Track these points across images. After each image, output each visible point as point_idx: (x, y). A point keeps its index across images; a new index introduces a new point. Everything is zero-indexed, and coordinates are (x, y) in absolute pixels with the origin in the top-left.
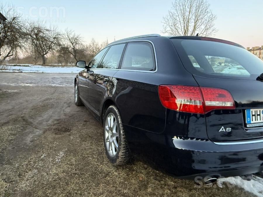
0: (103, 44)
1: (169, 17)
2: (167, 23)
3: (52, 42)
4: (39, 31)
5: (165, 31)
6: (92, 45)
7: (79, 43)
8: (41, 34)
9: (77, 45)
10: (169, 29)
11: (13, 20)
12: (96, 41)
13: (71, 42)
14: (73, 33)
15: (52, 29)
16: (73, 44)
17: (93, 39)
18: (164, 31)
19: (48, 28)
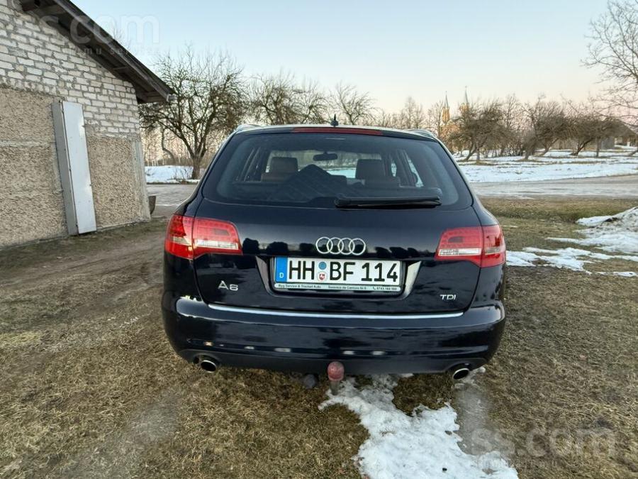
0: (435, 109)
1: (609, 18)
2: (604, 37)
3: (307, 116)
4: (283, 96)
5: (594, 60)
6: (406, 113)
7: (366, 112)
8: (286, 102)
9: (361, 118)
10: (607, 52)
11: (228, 80)
12: (418, 102)
13: (348, 113)
14: (352, 92)
15: (307, 89)
16: (351, 116)
17: (410, 99)
18: (590, 61)
19: (300, 87)
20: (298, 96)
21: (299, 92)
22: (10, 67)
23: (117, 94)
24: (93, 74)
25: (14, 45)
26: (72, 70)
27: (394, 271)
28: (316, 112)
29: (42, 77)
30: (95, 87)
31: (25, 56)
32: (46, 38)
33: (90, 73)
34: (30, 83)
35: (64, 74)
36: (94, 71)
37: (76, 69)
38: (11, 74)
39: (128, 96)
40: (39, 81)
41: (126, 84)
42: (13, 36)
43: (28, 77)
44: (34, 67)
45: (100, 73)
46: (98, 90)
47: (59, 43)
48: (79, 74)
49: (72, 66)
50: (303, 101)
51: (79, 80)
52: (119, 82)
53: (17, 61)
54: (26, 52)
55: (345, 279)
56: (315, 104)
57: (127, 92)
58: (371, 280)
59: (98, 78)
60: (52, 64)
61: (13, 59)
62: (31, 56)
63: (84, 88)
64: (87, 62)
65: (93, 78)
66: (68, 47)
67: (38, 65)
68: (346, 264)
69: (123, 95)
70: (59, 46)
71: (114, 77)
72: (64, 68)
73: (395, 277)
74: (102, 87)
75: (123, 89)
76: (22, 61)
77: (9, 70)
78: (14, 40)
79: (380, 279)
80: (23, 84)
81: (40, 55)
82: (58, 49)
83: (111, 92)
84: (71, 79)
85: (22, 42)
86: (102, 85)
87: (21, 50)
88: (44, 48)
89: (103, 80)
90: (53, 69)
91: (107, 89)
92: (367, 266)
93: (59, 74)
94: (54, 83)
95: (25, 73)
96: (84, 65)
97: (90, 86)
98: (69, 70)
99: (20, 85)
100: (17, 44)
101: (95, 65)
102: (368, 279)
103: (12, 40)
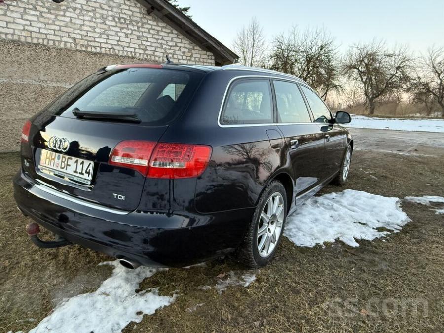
15: (397, 53)
20: (388, 59)
21: (389, 56)
22: (137, 46)
23: (202, 60)
24: (187, 48)
25: (141, 34)
26: (173, 46)
27: (89, 168)
28: (402, 72)
29: (155, 51)
30: (187, 56)
31: (146, 40)
32: (159, 29)
33: (184, 47)
34: (147, 55)
35: (168, 49)
36: (188, 46)
37: (176, 46)
38: (136, 51)
39: (209, 61)
40: (152, 54)
41: (208, 53)
42: (140, 29)
43: (147, 52)
44: (151, 46)
45: (191, 47)
46: (188, 58)
47: (167, 31)
48: (177, 48)
49: (173, 44)
50: (393, 63)
51: (177, 52)
52: (204, 52)
53: (141, 43)
54: (147, 38)
55: (66, 169)
56: (401, 65)
57: (209, 59)
58: (77, 172)
59: (190, 50)
60: (162, 44)
61: (139, 42)
62: (149, 39)
63: (180, 57)
64: (183, 41)
65: (187, 50)
66: (172, 33)
67: (153, 45)
68: (68, 158)
69: (205, 61)
70: (167, 32)
71: (200, 49)
72: (168, 45)
73: (89, 173)
74: (191, 56)
75: (206, 57)
76: (144, 43)
77: (136, 48)
78: (141, 31)
79: (82, 173)
80: (143, 56)
81: (155, 39)
82: (166, 34)
83: (197, 59)
84: (172, 52)
85: (145, 32)
86: (192, 55)
87: (144, 36)
88: (158, 34)
89: (193, 51)
90: (162, 46)
91: (195, 58)
92: (77, 162)
93: (165, 49)
94: (161, 54)
95: (145, 50)
96: (181, 43)
97: (184, 55)
98: (171, 46)
99: (141, 57)
100: (142, 34)
101: (188, 43)
102: (76, 172)
103: (140, 31)
